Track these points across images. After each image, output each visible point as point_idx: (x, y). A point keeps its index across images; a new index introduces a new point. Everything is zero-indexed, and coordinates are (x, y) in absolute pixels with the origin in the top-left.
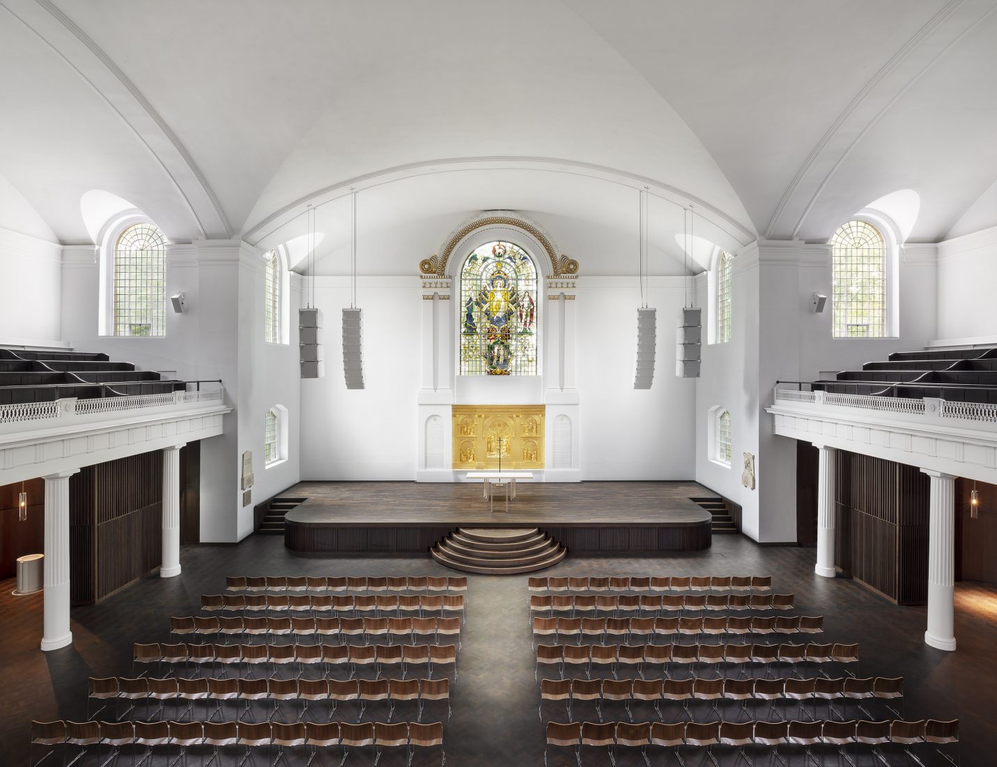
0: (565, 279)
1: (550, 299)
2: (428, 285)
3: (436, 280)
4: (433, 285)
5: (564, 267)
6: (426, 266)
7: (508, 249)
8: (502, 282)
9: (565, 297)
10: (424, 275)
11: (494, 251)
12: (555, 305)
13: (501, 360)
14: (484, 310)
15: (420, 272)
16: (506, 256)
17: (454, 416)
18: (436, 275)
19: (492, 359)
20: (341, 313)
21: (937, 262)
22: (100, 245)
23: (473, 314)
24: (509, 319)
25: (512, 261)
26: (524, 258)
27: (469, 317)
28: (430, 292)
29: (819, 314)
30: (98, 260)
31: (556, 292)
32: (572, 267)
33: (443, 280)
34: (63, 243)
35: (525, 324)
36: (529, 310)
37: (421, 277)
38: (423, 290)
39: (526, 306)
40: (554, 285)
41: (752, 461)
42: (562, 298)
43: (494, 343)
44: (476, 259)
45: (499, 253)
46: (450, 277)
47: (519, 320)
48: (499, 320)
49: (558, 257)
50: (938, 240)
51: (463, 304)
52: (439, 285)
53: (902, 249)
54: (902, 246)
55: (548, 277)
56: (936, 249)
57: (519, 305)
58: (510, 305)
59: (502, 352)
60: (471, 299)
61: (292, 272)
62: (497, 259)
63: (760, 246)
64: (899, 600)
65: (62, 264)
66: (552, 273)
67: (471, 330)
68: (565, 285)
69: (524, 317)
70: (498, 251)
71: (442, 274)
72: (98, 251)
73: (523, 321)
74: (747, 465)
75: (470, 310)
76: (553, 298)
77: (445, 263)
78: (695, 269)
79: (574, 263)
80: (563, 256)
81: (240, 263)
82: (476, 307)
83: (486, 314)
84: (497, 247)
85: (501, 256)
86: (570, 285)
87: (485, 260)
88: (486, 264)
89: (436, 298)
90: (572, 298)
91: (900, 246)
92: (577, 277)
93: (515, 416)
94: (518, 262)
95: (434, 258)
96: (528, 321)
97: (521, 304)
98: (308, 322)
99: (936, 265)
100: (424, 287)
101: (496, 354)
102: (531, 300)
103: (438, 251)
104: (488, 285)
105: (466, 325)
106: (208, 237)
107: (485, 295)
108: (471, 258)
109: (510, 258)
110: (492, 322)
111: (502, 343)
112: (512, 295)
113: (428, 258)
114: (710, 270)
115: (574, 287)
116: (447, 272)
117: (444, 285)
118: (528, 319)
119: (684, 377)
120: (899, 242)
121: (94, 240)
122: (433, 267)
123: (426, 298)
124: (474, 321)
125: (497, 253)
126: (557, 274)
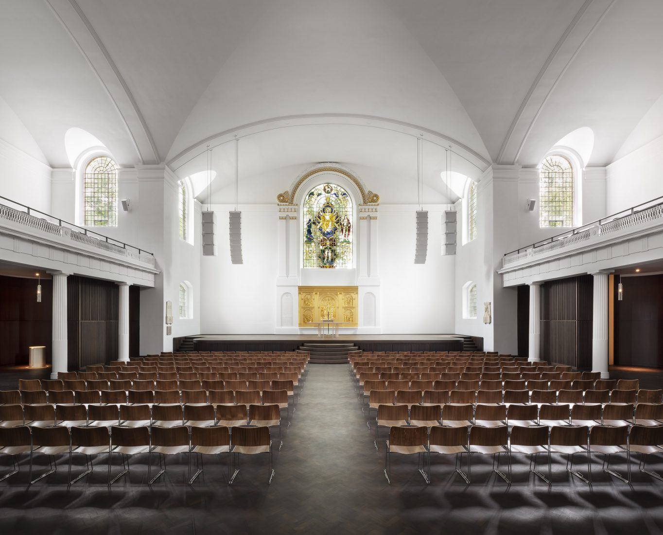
0: (370, 206)
1: (361, 219)
2: (282, 210)
3: (287, 207)
4: (286, 210)
5: (369, 199)
6: (282, 198)
7: (333, 188)
8: (330, 209)
9: (371, 218)
10: (280, 203)
11: (325, 190)
12: (364, 223)
13: (330, 259)
14: (318, 227)
15: (277, 202)
16: (333, 192)
17: (299, 293)
18: (288, 203)
19: (324, 259)
20: (229, 214)
21: (606, 179)
22: (76, 169)
23: (311, 230)
24: (335, 233)
25: (337, 196)
26: (344, 194)
27: (309, 232)
28: (284, 215)
29: (531, 212)
30: (75, 178)
31: (365, 215)
32: (375, 198)
33: (292, 207)
34: (52, 167)
35: (345, 236)
36: (347, 228)
37: (278, 205)
38: (279, 213)
39: (345, 225)
40: (363, 210)
41: (489, 306)
42: (368, 218)
43: (325, 248)
44: (313, 195)
45: (328, 191)
46: (297, 205)
47: (341, 234)
48: (328, 233)
49: (366, 192)
50: (606, 165)
51: (305, 223)
52: (289, 210)
53: (584, 171)
54: (584, 169)
55: (360, 205)
56: (606, 171)
57: (341, 224)
58: (335, 224)
59: (330, 254)
60: (310, 220)
61: (195, 199)
62: (327, 195)
63: (493, 169)
64: (578, 366)
65: (52, 181)
66: (362, 202)
67: (310, 240)
68: (370, 210)
69: (344, 232)
70: (327, 189)
71: (291, 203)
72: (75, 173)
73: (344, 234)
74: (486, 309)
75: (309, 226)
76: (363, 218)
77: (293, 196)
78: (454, 198)
79: (376, 196)
80: (369, 192)
81: (165, 180)
82: (313, 225)
83: (320, 229)
84: (326, 187)
85: (329, 193)
86: (374, 210)
87: (319, 195)
88: (319, 197)
89: (288, 218)
90: (375, 218)
91: (583, 170)
92: (378, 205)
93: (338, 293)
94: (340, 196)
95: (287, 192)
96: (347, 234)
97: (342, 223)
98: (207, 220)
99: (606, 181)
100: (280, 211)
101: (326, 255)
102: (348, 220)
103: (289, 188)
104: (321, 211)
105: (307, 237)
106: (144, 163)
107: (319, 218)
108: (310, 194)
109: (335, 194)
110: (324, 234)
111: (330, 248)
112: (337, 218)
113: (282, 192)
114: (463, 197)
115: (376, 211)
116: (294, 202)
117: (293, 210)
118: (347, 233)
119: (446, 255)
120: (582, 167)
121: (72, 165)
122: (286, 199)
123: (281, 218)
124: (312, 235)
125: (326, 191)
126: (365, 203)
